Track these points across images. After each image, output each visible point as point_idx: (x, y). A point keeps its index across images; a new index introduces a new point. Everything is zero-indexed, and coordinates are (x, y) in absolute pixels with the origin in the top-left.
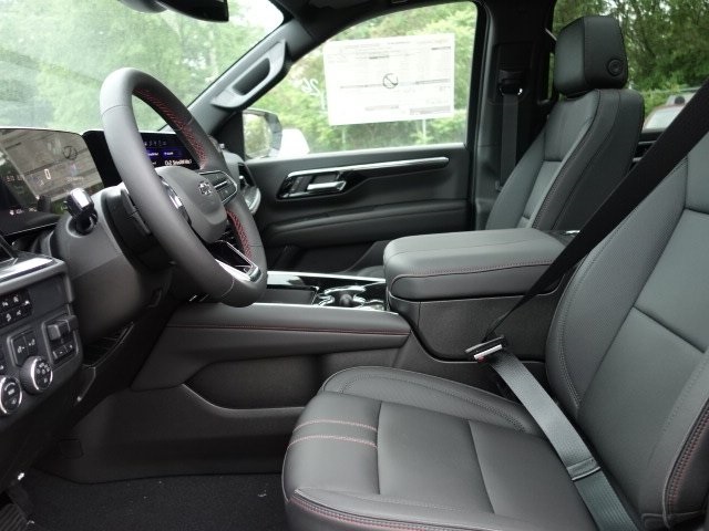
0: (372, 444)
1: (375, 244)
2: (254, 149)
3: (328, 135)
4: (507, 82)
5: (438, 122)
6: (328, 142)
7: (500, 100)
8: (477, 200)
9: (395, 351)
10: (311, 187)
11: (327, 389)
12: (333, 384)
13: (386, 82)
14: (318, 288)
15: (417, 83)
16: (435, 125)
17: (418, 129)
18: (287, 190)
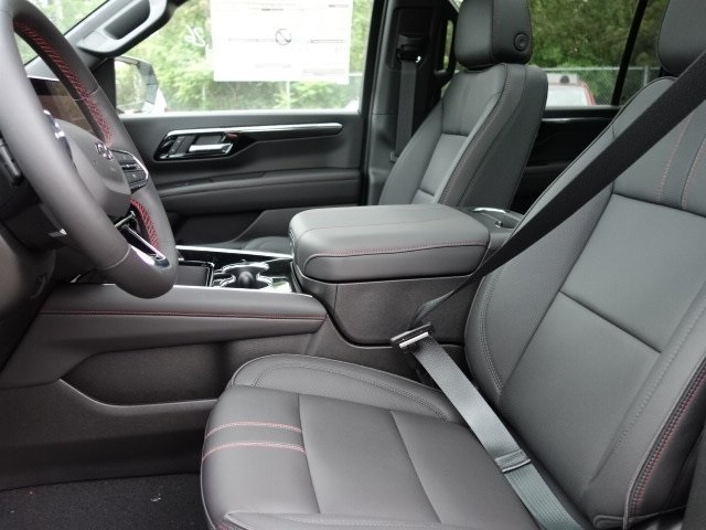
0: (299, 449)
1: (263, 214)
2: (123, 101)
3: (187, 91)
4: (406, 49)
5: (302, 85)
6: (187, 99)
7: (398, 67)
8: (371, 170)
9: (309, 336)
10: (193, 148)
11: (237, 383)
12: (244, 377)
13: (279, 37)
14: (213, 265)
15: (312, 41)
16: (299, 88)
17: (281, 90)
18: (166, 150)
